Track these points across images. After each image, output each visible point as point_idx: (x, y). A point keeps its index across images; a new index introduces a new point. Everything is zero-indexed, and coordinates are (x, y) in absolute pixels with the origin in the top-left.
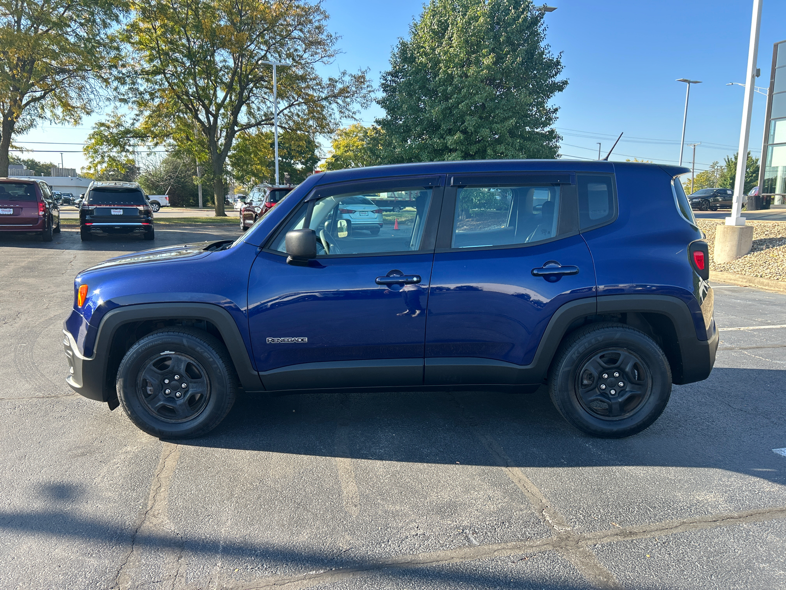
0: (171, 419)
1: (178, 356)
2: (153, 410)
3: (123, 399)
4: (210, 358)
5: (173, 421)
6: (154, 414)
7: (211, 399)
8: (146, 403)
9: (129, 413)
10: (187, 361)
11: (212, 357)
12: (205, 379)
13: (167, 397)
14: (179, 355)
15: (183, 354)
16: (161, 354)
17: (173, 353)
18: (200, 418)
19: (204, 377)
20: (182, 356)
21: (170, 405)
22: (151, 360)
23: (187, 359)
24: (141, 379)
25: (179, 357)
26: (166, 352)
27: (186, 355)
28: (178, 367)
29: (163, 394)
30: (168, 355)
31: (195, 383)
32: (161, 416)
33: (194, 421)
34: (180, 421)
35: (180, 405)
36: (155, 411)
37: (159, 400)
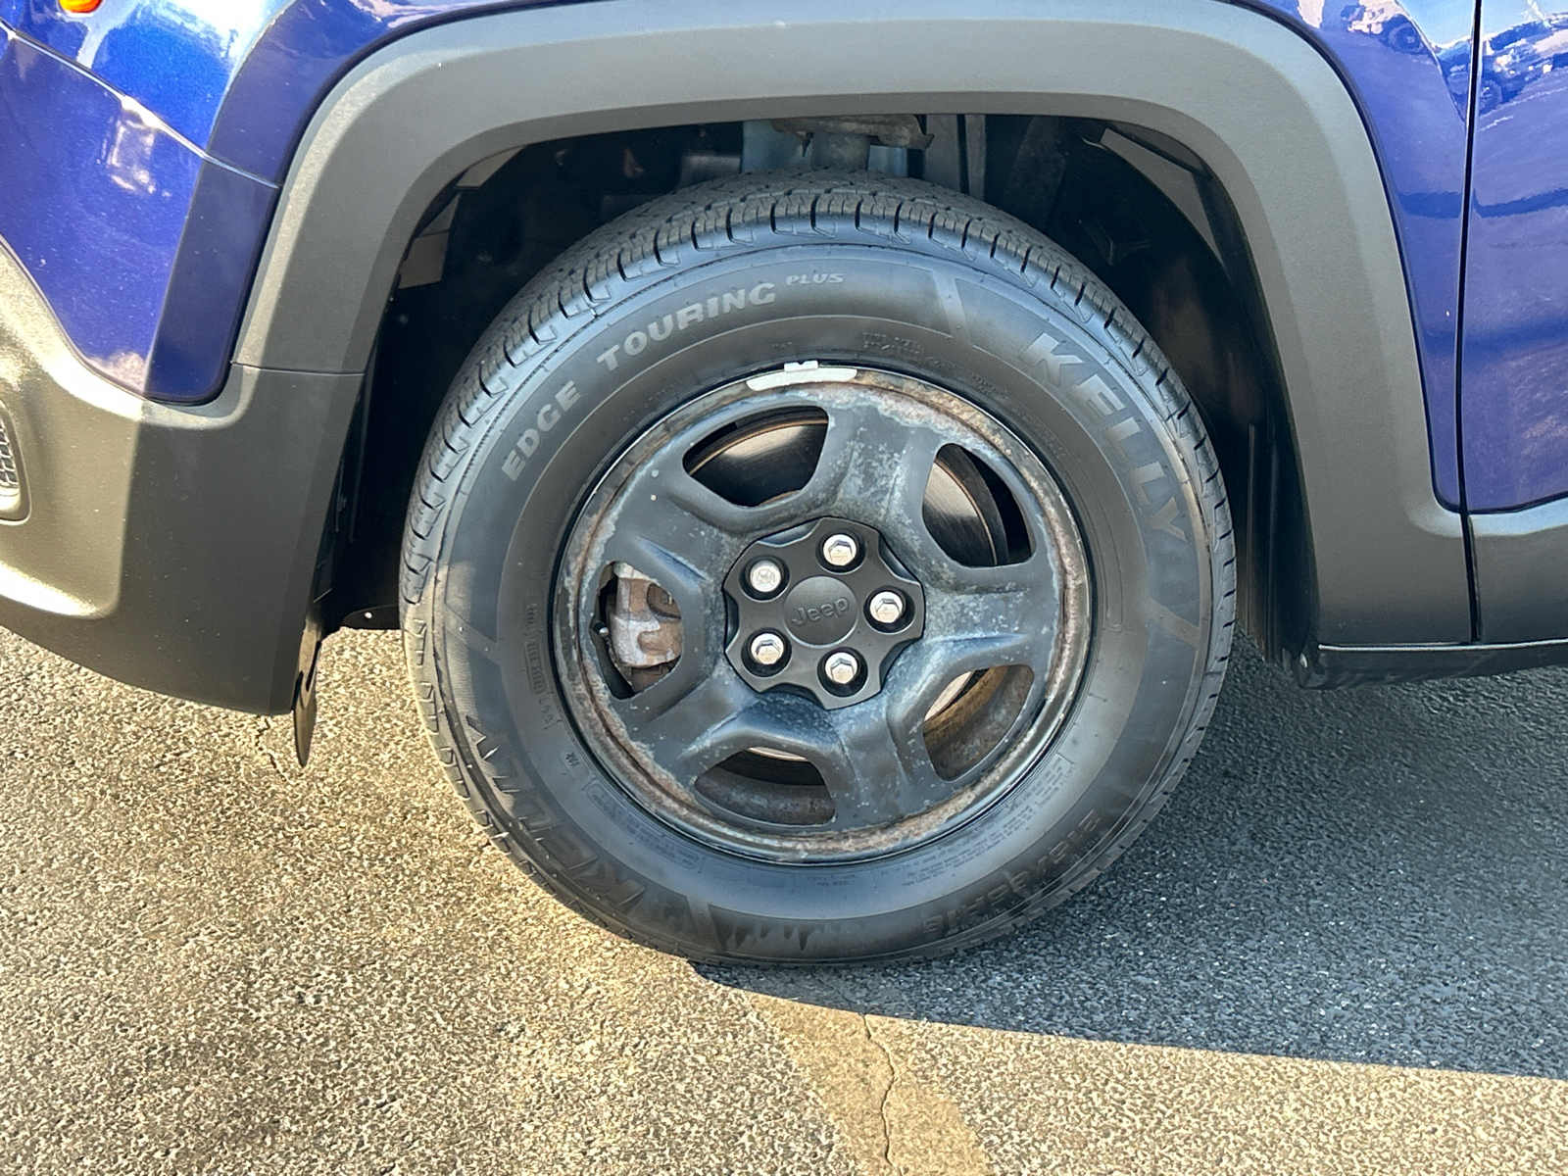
0: (783, 835)
1: (874, 398)
2: (663, 775)
3: (463, 707)
4: (1119, 416)
5: (804, 848)
6: (669, 802)
7: (1088, 703)
8: (621, 731)
9: (505, 801)
10: (937, 437)
11: (1133, 411)
12: (1054, 566)
13: (764, 683)
14: (882, 390)
15: (911, 385)
16: (757, 383)
17: (847, 374)
18: (998, 827)
19: (1051, 555)
20: (898, 393)
21: (785, 743)
22: (672, 431)
23: (940, 424)
24: (593, 566)
25: (885, 404)
26: (793, 373)
27: (934, 395)
28: (869, 478)
29: (739, 666)
30: (803, 394)
31: (983, 590)
32: (716, 818)
33: (960, 845)
34: (849, 847)
35: (862, 744)
36: (677, 788)
37: (715, 710)
